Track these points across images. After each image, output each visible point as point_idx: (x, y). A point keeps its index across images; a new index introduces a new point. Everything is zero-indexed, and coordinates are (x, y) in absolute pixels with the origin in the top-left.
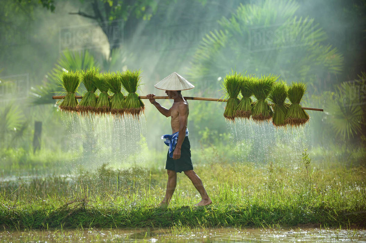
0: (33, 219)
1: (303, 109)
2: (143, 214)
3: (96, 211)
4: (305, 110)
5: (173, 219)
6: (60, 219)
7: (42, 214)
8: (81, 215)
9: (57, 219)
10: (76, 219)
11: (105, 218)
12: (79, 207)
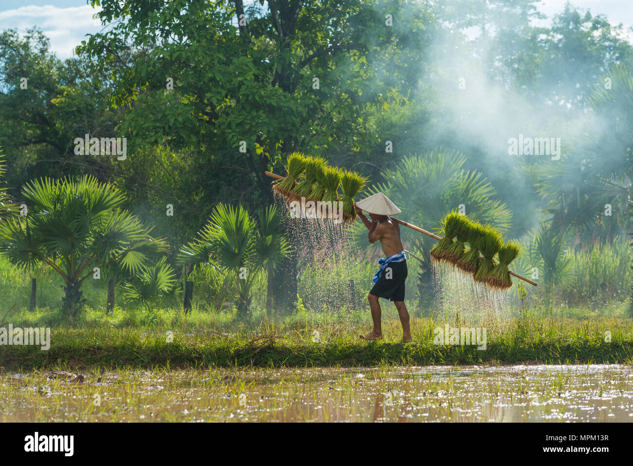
0: (217, 357)
1: (509, 273)
2: (340, 352)
3: (286, 348)
4: (511, 275)
5: (373, 358)
6: (245, 357)
7: (226, 352)
8: (270, 353)
9: (243, 357)
10: (264, 357)
11: (297, 357)
12: (266, 344)
